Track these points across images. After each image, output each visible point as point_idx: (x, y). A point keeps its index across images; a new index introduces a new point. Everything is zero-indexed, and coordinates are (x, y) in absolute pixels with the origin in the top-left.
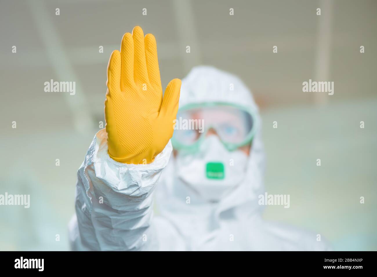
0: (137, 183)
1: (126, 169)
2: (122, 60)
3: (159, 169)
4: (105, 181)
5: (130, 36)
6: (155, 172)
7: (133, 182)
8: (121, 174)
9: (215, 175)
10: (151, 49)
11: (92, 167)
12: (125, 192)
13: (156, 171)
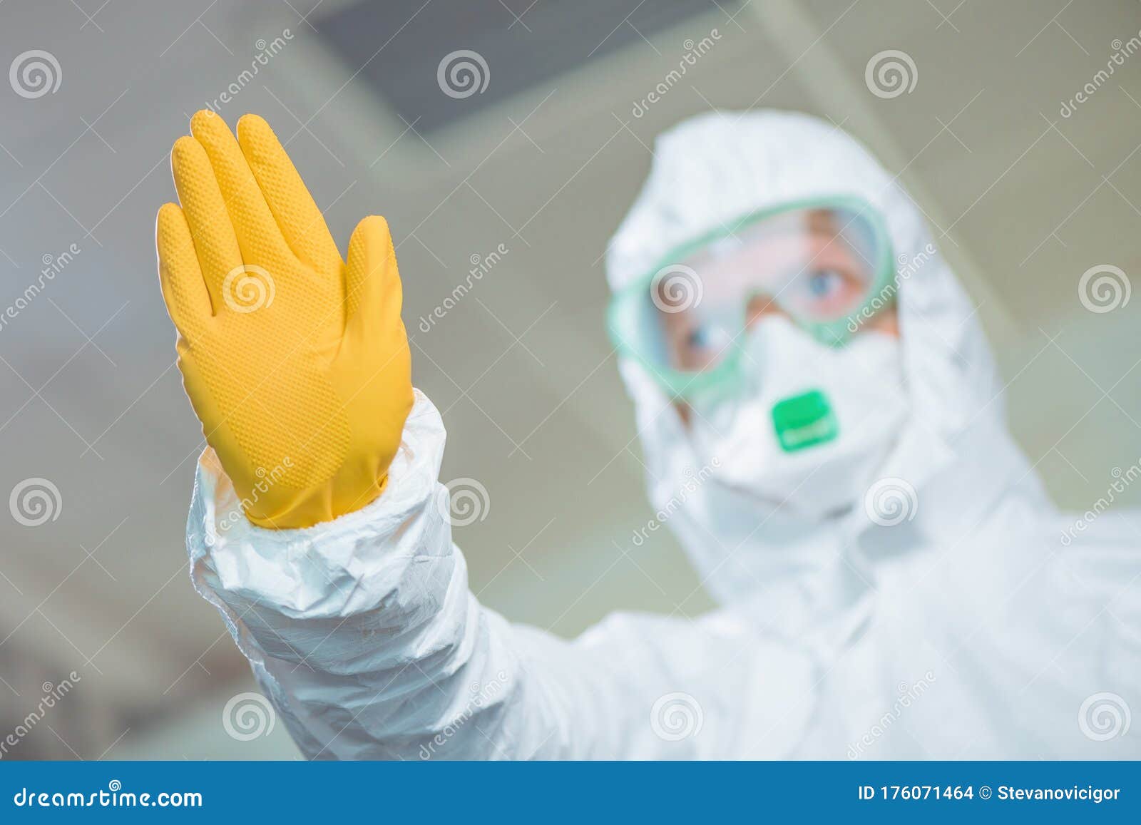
0: (344, 570)
1: (307, 543)
2: (188, 223)
3: (408, 508)
4: (253, 593)
5: (187, 144)
6: (398, 520)
7: (331, 574)
8: (292, 561)
9: (805, 434)
10: (262, 154)
11: (208, 563)
12: (324, 610)
13: (399, 516)
